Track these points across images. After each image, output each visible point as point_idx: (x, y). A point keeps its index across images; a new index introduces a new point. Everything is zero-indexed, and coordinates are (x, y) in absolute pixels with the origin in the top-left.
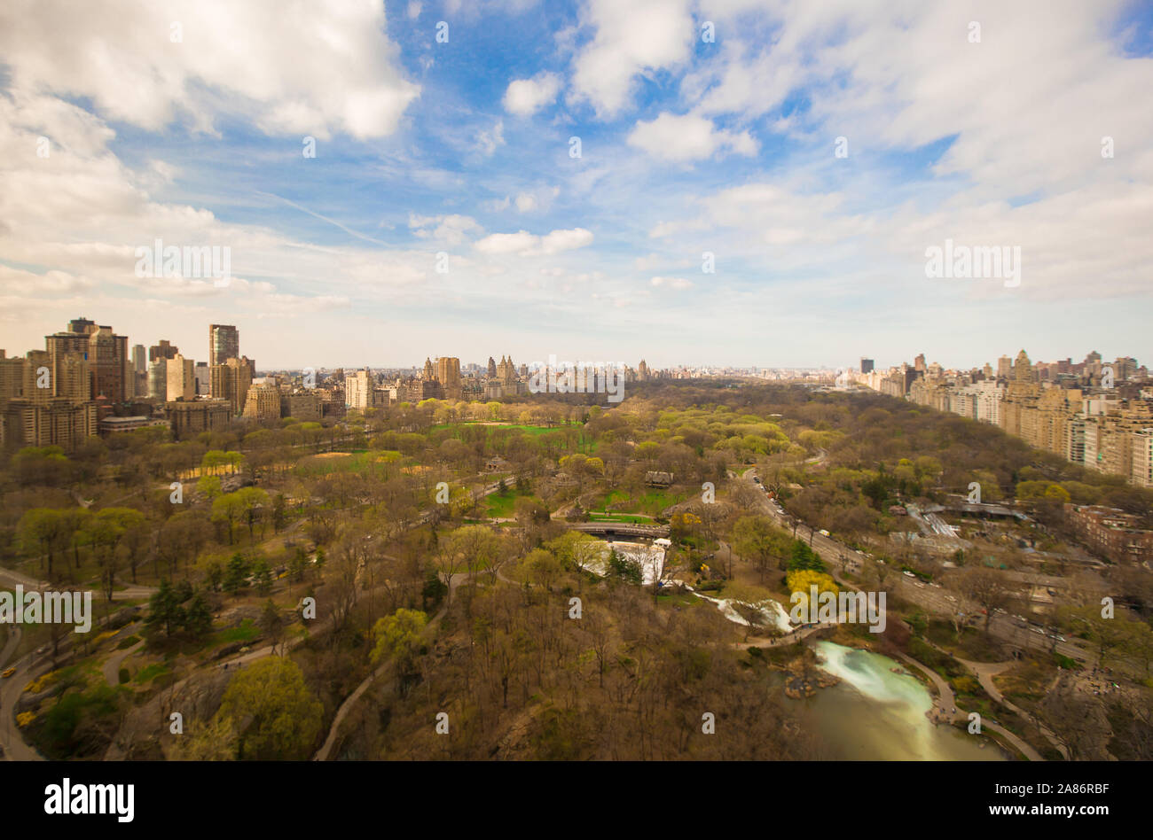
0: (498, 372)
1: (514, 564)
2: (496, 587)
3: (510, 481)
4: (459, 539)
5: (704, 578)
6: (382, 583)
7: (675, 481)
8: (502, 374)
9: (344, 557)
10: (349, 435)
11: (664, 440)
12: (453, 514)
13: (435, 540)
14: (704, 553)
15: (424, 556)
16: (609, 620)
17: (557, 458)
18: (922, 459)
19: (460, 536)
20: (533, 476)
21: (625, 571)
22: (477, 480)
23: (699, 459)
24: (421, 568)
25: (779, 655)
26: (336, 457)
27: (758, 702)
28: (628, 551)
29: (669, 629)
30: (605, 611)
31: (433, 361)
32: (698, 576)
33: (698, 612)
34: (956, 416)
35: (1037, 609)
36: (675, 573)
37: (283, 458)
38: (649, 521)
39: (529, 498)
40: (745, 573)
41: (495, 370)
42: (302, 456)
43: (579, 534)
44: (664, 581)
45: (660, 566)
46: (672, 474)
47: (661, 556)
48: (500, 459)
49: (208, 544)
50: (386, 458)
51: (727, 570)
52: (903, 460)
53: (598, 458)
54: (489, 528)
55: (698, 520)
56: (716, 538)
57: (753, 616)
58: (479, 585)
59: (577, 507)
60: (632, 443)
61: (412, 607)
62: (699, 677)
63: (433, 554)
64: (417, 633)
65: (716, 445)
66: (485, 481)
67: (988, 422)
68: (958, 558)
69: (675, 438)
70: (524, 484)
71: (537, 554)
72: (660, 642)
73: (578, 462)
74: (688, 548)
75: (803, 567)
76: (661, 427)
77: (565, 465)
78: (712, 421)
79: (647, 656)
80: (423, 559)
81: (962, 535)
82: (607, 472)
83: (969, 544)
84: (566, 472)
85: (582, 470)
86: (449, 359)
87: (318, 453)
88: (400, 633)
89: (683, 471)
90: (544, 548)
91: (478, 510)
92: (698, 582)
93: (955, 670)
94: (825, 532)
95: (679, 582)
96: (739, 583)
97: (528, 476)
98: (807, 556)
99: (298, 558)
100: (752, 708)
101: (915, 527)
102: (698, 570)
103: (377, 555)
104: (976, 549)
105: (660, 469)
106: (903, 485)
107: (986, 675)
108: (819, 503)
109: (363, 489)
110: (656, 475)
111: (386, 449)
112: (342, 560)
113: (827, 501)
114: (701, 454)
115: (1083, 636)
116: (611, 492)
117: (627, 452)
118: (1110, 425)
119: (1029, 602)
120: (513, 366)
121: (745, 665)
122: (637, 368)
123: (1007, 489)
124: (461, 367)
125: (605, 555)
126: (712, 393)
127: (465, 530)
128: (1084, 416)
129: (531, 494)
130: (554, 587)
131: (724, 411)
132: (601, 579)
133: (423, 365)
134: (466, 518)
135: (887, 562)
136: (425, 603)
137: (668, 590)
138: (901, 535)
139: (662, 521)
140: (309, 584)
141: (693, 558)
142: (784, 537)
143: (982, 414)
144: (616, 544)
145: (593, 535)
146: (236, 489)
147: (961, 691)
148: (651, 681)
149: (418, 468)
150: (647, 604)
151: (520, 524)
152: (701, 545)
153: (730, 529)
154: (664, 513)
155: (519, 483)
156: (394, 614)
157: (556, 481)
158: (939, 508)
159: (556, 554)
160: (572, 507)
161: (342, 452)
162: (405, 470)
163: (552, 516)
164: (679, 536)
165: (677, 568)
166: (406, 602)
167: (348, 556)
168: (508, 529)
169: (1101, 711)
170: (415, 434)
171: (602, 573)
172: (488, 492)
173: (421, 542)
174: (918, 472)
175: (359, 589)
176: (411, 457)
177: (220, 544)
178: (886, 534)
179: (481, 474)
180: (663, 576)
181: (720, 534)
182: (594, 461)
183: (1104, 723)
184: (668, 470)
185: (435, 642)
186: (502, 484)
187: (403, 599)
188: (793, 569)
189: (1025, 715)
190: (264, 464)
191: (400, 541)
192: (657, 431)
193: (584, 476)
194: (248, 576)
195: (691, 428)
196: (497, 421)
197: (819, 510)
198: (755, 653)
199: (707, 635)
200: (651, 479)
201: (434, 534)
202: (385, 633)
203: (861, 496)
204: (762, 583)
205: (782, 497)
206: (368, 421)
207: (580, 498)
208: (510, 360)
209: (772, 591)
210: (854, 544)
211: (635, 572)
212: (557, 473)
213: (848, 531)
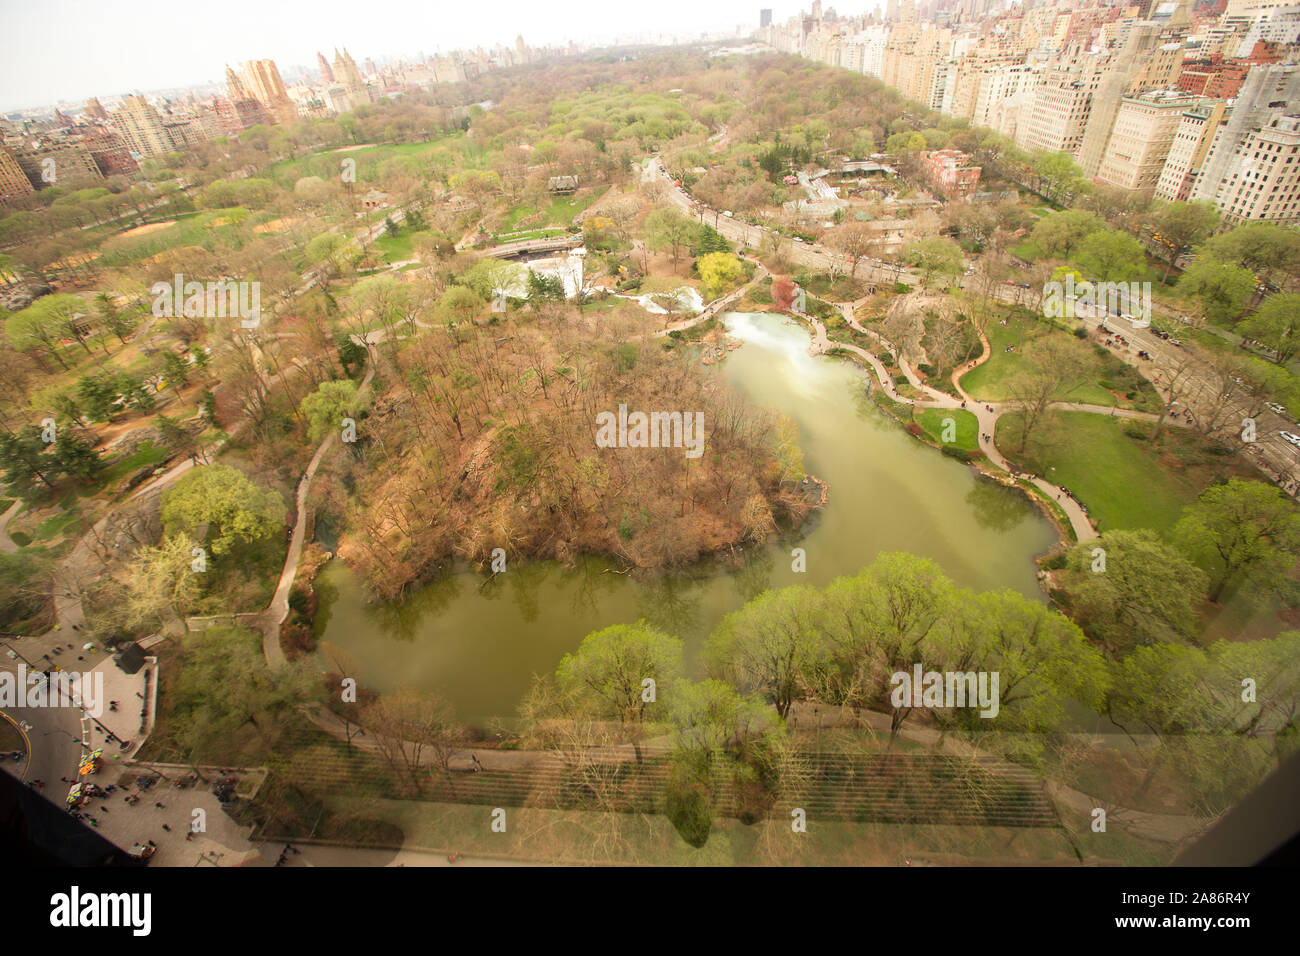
0: (334, 73)
1: (431, 308)
2: (419, 335)
3: (398, 217)
4: (361, 296)
5: (623, 279)
6: (289, 363)
7: (581, 184)
8: (342, 78)
9: (230, 348)
10: (159, 197)
11: (561, 138)
12: (343, 269)
13: (333, 303)
14: (620, 254)
15: (326, 323)
16: (541, 339)
17: (445, 180)
18: (813, 123)
19: (361, 292)
20: (423, 204)
21: (546, 289)
22: (358, 224)
23: (602, 155)
24: (329, 336)
25: (694, 333)
26: (156, 231)
27: (682, 375)
28: (544, 268)
29: (598, 334)
30: (535, 332)
31: (237, 70)
32: (618, 278)
33: (623, 311)
34: (845, 71)
35: (889, 251)
36: (595, 281)
37: (75, 248)
38: (561, 232)
39: (425, 233)
40: (659, 267)
41: (330, 71)
42: (105, 239)
43: (491, 262)
44: (585, 291)
45: (580, 277)
46: (576, 177)
47: (578, 266)
48: (377, 193)
49: (32, 377)
50: (228, 218)
51: (644, 267)
52: (797, 127)
53: (492, 172)
54: (391, 277)
55: (609, 222)
56: (629, 237)
57: (670, 304)
58: (399, 337)
59: (482, 232)
60: (525, 147)
61: (334, 378)
62: (631, 368)
63: (336, 318)
64: (349, 401)
65: (617, 135)
66: (367, 223)
67: (872, 74)
68: (837, 218)
69: (572, 133)
70: (415, 217)
71: (451, 293)
72: (591, 347)
73: (470, 180)
74: (604, 252)
75: (710, 250)
76: (554, 122)
77: (457, 186)
78: (609, 108)
79: (583, 361)
80: (327, 326)
81: (841, 196)
82: (505, 186)
83: (845, 203)
84: (459, 194)
85: (477, 189)
86: (259, 63)
87: (126, 230)
88: (331, 406)
89: (587, 172)
90: (458, 284)
91: (371, 259)
92: (618, 284)
93: (828, 313)
94: (729, 213)
95: (601, 288)
96: (657, 277)
97: (416, 206)
98: (714, 239)
99: (170, 363)
100: (677, 381)
101: (804, 195)
102: (616, 273)
103: (270, 336)
104: (851, 207)
105: (563, 174)
106: (796, 153)
107: (849, 312)
108: (723, 184)
109: (215, 264)
110: (560, 181)
111: (222, 206)
112: (230, 352)
113: (729, 182)
114: (603, 148)
115: (917, 266)
116: (516, 208)
117: (522, 159)
118: (967, 67)
119: (884, 245)
120: (353, 63)
121: (668, 348)
122: (513, 46)
123: (880, 145)
124: (281, 73)
125: (524, 277)
126: (606, 70)
127: (365, 283)
128: (949, 59)
129: (427, 228)
130: (480, 321)
131: (621, 93)
132: (524, 302)
133: (224, 78)
134: (359, 270)
135: (780, 232)
136: (347, 370)
137: (591, 298)
138: (793, 204)
139: (573, 230)
140: (201, 386)
141: (610, 262)
142: (691, 223)
143: (867, 69)
144: (533, 264)
145: (508, 258)
146: (27, 304)
147: (832, 328)
148: (590, 382)
149: (277, 225)
150: (574, 316)
151: (424, 264)
152: (616, 248)
153: (642, 226)
154: (574, 221)
155: (409, 217)
156: (318, 390)
157: (451, 207)
158: (825, 172)
159: (472, 287)
160: (476, 234)
161: (161, 221)
162: (260, 229)
163: (457, 247)
164: (594, 243)
165: (597, 275)
166: (325, 375)
167: (235, 346)
168: (411, 272)
169: (920, 320)
170: (253, 180)
171: (524, 296)
172: (375, 236)
173: (318, 309)
174: (809, 138)
175: (264, 375)
176: (262, 211)
177: (51, 374)
178: (779, 205)
179: (359, 216)
180: (584, 286)
181: (632, 232)
182: (487, 176)
183: (921, 327)
184: (571, 172)
185: (373, 404)
186: (389, 222)
187: (321, 373)
188: (702, 254)
189: (873, 335)
190: (53, 261)
191: (291, 314)
192: (551, 128)
193: (481, 195)
194: (115, 399)
195: (588, 119)
196: (357, 144)
197: (722, 191)
198: (676, 335)
199: (633, 330)
200: (555, 186)
201: (330, 297)
202: (316, 411)
203: (759, 170)
204: (676, 273)
205: (687, 183)
206: (178, 172)
207: (482, 221)
208: (346, 54)
209: (686, 278)
210: (754, 220)
211: (556, 289)
212: (450, 197)
213: (749, 208)
